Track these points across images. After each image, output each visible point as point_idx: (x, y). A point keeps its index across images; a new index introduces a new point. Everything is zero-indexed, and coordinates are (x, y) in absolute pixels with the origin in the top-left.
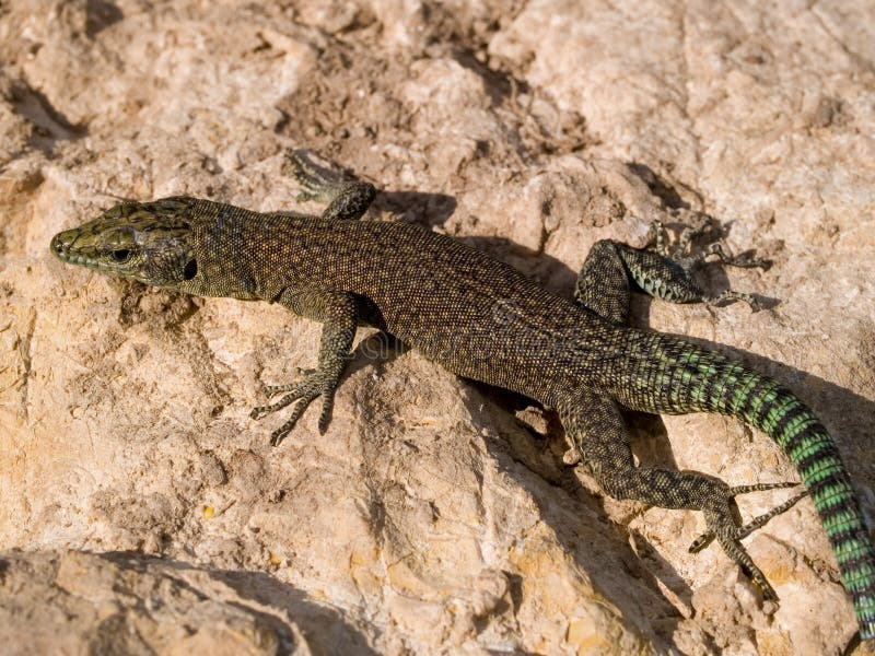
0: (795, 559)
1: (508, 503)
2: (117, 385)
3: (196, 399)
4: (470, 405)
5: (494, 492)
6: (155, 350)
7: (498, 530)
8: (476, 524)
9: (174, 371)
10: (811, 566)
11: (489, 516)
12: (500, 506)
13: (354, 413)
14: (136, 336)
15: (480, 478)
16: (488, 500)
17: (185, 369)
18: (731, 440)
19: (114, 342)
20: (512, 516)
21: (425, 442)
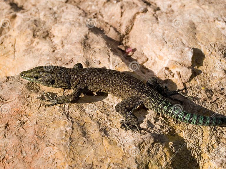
0: (177, 63)
1: (115, 59)
2: (33, 50)
3: (49, 50)
4: (107, 44)
5: (112, 58)
6: (41, 42)
7: (113, 64)
8: (108, 63)
9: (45, 45)
10: (181, 65)
11: (111, 62)
12: (113, 60)
13: (82, 46)
14: (36, 40)
15: (109, 56)
16: (111, 59)
17: (47, 44)
18: (162, 43)
19: (32, 42)
20: (116, 62)
21: (97, 50)
